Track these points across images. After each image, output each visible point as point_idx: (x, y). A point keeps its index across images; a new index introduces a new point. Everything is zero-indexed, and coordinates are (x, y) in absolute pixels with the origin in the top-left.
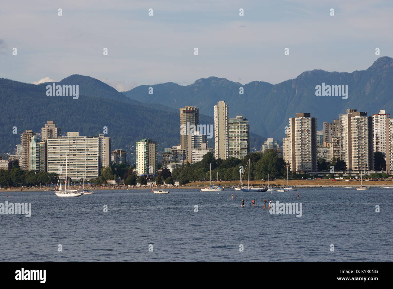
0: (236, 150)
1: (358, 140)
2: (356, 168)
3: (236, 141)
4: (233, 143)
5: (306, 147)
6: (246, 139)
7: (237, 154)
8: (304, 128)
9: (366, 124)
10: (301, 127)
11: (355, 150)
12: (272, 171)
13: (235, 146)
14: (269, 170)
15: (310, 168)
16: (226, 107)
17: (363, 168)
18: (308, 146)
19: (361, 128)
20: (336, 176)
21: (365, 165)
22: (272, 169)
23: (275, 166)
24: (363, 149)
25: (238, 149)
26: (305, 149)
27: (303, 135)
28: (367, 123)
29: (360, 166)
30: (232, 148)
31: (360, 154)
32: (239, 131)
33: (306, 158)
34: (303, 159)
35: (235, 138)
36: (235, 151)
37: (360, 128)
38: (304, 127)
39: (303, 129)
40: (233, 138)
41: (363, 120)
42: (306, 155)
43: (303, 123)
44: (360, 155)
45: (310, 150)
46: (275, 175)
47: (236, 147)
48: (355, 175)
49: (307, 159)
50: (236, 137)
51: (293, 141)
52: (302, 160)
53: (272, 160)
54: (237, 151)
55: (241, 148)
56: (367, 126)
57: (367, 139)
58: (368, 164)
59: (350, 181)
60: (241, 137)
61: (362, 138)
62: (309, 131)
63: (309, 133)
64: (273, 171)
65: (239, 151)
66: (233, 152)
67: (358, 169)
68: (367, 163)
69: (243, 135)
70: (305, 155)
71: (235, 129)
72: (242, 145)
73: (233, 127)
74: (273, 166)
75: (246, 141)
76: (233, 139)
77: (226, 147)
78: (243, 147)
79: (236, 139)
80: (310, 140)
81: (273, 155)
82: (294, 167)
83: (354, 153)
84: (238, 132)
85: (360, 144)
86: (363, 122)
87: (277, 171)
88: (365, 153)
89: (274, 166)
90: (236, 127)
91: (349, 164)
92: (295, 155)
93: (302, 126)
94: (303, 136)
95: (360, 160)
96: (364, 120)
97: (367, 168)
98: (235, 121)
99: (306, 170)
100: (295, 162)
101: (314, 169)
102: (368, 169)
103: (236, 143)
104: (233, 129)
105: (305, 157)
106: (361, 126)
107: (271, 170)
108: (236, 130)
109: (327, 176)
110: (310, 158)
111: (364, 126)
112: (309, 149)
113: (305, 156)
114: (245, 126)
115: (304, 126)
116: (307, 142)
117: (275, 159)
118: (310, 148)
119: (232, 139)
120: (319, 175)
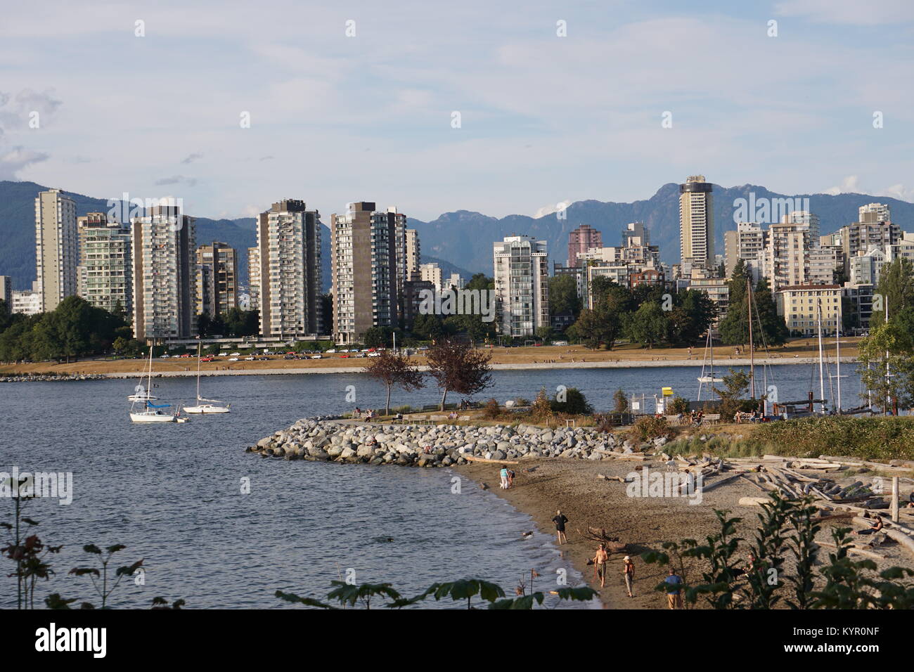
0: (103, 294)
1: (282, 265)
2: (277, 329)
3: (103, 274)
4: (97, 280)
5: (164, 283)
6: (123, 270)
7: (104, 303)
8: (160, 239)
9: (298, 230)
10: (153, 238)
11: (275, 289)
12: (67, 341)
13: (100, 285)
14: (61, 337)
15: (174, 332)
16: (58, 202)
17: (293, 329)
18: (168, 281)
19: (287, 239)
20: (224, 349)
21: (297, 323)
22: (69, 335)
23: (75, 328)
24: (291, 285)
25: (107, 291)
26: (164, 289)
27: (158, 255)
28: (300, 227)
29: (286, 324)
30: (95, 291)
31: (286, 297)
32: (108, 253)
33: (165, 308)
34: (159, 310)
35: (101, 268)
36: (101, 297)
37: (285, 237)
38: (161, 237)
39: (158, 242)
40: (96, 268)
41: (291, 221)
42: (165, 302)
43: (158, 229)
44: (286, 300)
45: (174, 291)
46: (74, 350)
47: (103, 288)
48: (264, 345)
49: (166, 310)
50: (103, 268)
51: (138, 271)
52: (156, 313)
53: (70, 314)
54: (104, 297)
55: (113, 291)
56: (300, 233)
57: (301, 264)
58: (302, 320)
59: (239, 360)
60: (113, 267)
61: (290, 262)
62: (172, 246)
63: (172, 252)
64: (70, 341)
65: (108, 297)
66: (97, 298)
67: (280, 332)
68: (300, 318)
69: (117, 262)
70: (162, 301)
71: (99, 250)
72: (113, 284)
73: (96, 245)
74: (69, 328)
75: (123, 276)
76: (97, 270)
77: (60, 288)
78: (117, 287)
79: (103, 271)
80: (174, 267)
81: (73, 302)
82: (140, 328)
83: (275, 297)
84: (106, 257)
85: (286, 275)
86: (290, 224)
87: (80, 340)
88: (296, 296)
89: (73, 328)
90: (103, 245)
91: (263, 321)
92: (143, 303)
93: (156, 235)
94: (158, 257)
95: (286, 312)
96: (294, 221)
97: (301, 329)
98: (101, 234)
99: (166, 336)
100: (143, 318)
101: (185, 334)
102: (303, 332)
103: (103, 280)
104: (96, 250)
105: (162, 307)
106: (288, 234)
107: (66, 338)
108: (103, 253)
109: (205, 349)
110: (173, 307)
111: (294, 234)
112: (172, 287)
113: (163, 305)
114: (120, 244)
115: (159, 236)
116: (168, 271)
117: (77, 312)
118: (174, 284)
119: (93, 271)
120: (187, 348)
